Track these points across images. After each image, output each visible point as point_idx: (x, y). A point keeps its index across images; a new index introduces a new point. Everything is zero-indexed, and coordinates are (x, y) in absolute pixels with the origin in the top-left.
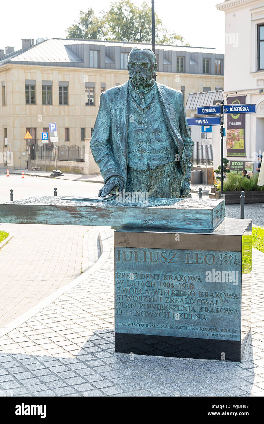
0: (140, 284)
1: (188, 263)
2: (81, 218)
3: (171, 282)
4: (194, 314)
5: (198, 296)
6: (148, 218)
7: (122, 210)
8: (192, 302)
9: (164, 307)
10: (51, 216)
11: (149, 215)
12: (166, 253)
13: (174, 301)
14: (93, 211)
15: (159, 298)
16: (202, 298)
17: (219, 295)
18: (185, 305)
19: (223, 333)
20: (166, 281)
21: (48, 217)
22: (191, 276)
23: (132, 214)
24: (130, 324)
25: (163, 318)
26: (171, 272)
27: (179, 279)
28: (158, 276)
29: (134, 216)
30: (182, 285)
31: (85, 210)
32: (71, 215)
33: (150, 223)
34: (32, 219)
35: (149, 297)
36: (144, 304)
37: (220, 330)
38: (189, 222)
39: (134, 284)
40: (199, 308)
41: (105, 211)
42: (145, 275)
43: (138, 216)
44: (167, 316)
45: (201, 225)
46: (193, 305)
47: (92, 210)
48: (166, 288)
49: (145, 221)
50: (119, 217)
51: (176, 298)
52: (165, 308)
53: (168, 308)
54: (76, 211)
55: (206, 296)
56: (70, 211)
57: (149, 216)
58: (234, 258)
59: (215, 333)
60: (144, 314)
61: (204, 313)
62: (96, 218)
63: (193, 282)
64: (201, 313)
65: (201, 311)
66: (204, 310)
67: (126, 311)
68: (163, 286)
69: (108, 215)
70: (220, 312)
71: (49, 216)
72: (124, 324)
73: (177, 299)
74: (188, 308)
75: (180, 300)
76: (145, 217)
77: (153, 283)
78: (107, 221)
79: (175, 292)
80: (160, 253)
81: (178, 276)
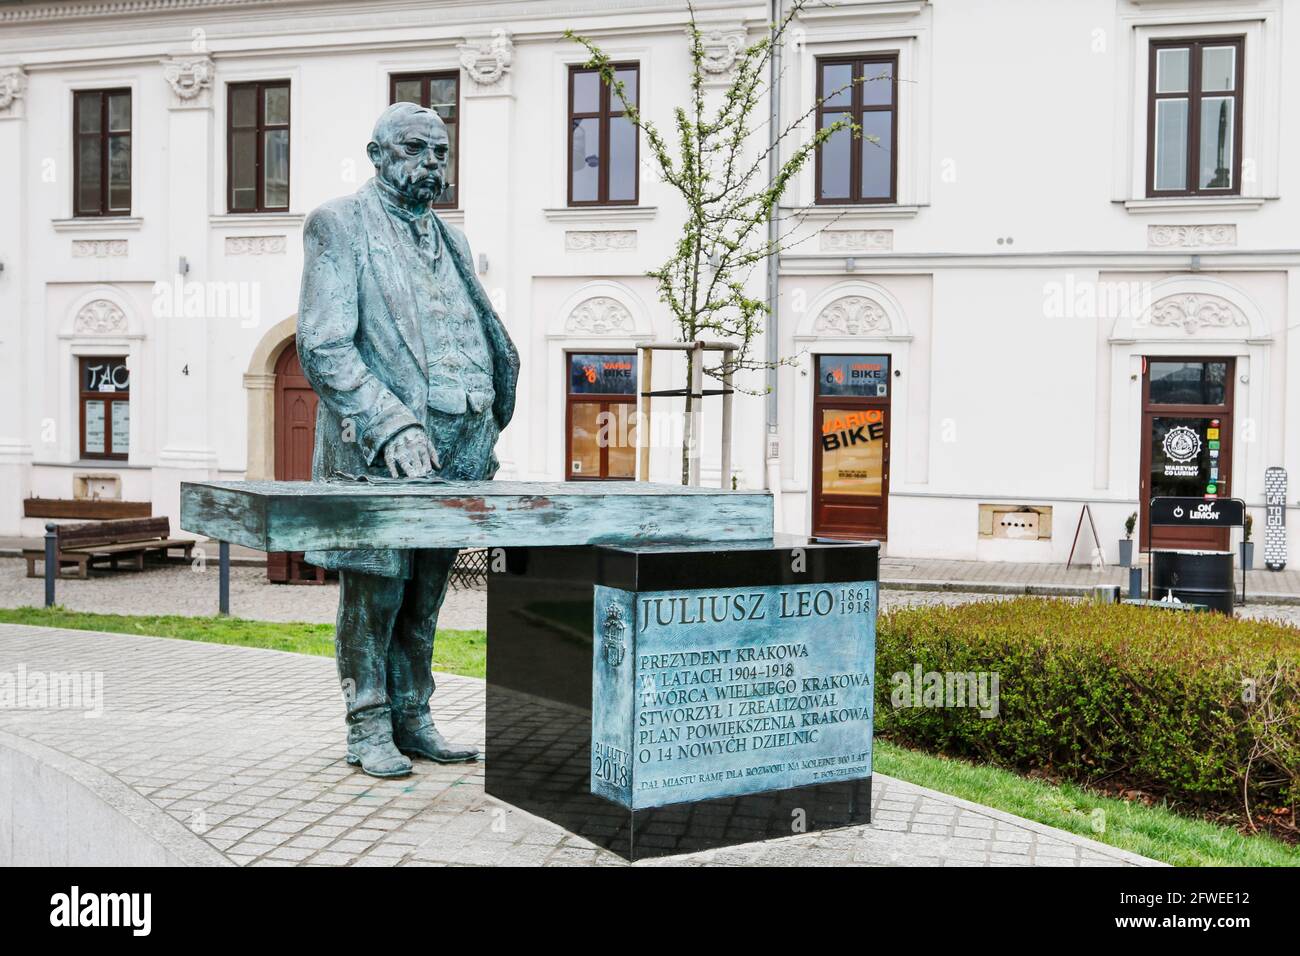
0: (690, 678)
1: (784, 616)
2: (497, 527)
3: (751, 665)
4: (791, 731)
5: (799, 692)
6: (646, 521)
7: (593, 503)
8: (789, 704)
9: (736, 728)
10: (419, 524)
11: (651, 511)
12: (742, 596)
13: (756, 709)
14: (526, 508)
15: (726, 706)
16: (808, 694)
17: (838, 682)
18: (776, 715)
19: (842, 766)
20: (742, 665)
21: (411, 527)
22: (789, 646)
23: (613, 512)
24: (667, 781)
25: (735, 753)
26: (752, 640)
27: (766, 656)
28: (727, 652)
29: (619, 518)
30: (771, 668)
31: (506, 506)
32: (469, 521)
33: (652, 532)
34: (366, 537)
35: (707, 708)
36: (696, 727)
37: (836, 760)
38: (730, 527)
39: (678, 680)
40: (801, 717)
41: (555, 507)
42: (701, 655)
43: (628, 515)
44: (741, 748)
45: (752, 530)
46: (790, 713)
47: (522, 505)
48: (742, 682)
49: (643, 527)
50: (586, 519)
51: (759, 702)
52: (739, 727)
53: (745, 727)
54: (483, 508)
55: (816, 687)
56: (467, 509)
57: (652, 514)
58: (865, 596)
59: (829, 768)
60: (695, 753)
61: (810, 728)
62: (532, 526)
63: (793, 660)
64: (806, 728)
65: (805, 722)
66: (810, 720)
67: (659, 752)
68: (735, 677)
69: (560, 517)
70: (838, 718)
71: (414, 525)
72: (654, 784)
73: (762, 704)
74: (782, 719)
75: (766, 705)
76: (642, 518)
77: (716, 673)
78: (557, 532)
79: (758, 688)
80: (731, 600)
81: (765, 650)
